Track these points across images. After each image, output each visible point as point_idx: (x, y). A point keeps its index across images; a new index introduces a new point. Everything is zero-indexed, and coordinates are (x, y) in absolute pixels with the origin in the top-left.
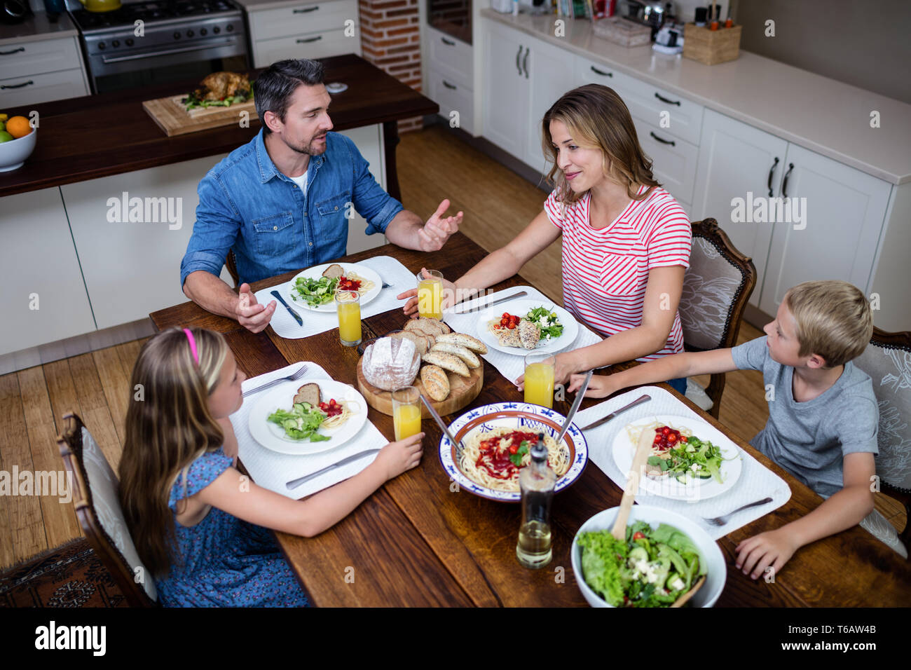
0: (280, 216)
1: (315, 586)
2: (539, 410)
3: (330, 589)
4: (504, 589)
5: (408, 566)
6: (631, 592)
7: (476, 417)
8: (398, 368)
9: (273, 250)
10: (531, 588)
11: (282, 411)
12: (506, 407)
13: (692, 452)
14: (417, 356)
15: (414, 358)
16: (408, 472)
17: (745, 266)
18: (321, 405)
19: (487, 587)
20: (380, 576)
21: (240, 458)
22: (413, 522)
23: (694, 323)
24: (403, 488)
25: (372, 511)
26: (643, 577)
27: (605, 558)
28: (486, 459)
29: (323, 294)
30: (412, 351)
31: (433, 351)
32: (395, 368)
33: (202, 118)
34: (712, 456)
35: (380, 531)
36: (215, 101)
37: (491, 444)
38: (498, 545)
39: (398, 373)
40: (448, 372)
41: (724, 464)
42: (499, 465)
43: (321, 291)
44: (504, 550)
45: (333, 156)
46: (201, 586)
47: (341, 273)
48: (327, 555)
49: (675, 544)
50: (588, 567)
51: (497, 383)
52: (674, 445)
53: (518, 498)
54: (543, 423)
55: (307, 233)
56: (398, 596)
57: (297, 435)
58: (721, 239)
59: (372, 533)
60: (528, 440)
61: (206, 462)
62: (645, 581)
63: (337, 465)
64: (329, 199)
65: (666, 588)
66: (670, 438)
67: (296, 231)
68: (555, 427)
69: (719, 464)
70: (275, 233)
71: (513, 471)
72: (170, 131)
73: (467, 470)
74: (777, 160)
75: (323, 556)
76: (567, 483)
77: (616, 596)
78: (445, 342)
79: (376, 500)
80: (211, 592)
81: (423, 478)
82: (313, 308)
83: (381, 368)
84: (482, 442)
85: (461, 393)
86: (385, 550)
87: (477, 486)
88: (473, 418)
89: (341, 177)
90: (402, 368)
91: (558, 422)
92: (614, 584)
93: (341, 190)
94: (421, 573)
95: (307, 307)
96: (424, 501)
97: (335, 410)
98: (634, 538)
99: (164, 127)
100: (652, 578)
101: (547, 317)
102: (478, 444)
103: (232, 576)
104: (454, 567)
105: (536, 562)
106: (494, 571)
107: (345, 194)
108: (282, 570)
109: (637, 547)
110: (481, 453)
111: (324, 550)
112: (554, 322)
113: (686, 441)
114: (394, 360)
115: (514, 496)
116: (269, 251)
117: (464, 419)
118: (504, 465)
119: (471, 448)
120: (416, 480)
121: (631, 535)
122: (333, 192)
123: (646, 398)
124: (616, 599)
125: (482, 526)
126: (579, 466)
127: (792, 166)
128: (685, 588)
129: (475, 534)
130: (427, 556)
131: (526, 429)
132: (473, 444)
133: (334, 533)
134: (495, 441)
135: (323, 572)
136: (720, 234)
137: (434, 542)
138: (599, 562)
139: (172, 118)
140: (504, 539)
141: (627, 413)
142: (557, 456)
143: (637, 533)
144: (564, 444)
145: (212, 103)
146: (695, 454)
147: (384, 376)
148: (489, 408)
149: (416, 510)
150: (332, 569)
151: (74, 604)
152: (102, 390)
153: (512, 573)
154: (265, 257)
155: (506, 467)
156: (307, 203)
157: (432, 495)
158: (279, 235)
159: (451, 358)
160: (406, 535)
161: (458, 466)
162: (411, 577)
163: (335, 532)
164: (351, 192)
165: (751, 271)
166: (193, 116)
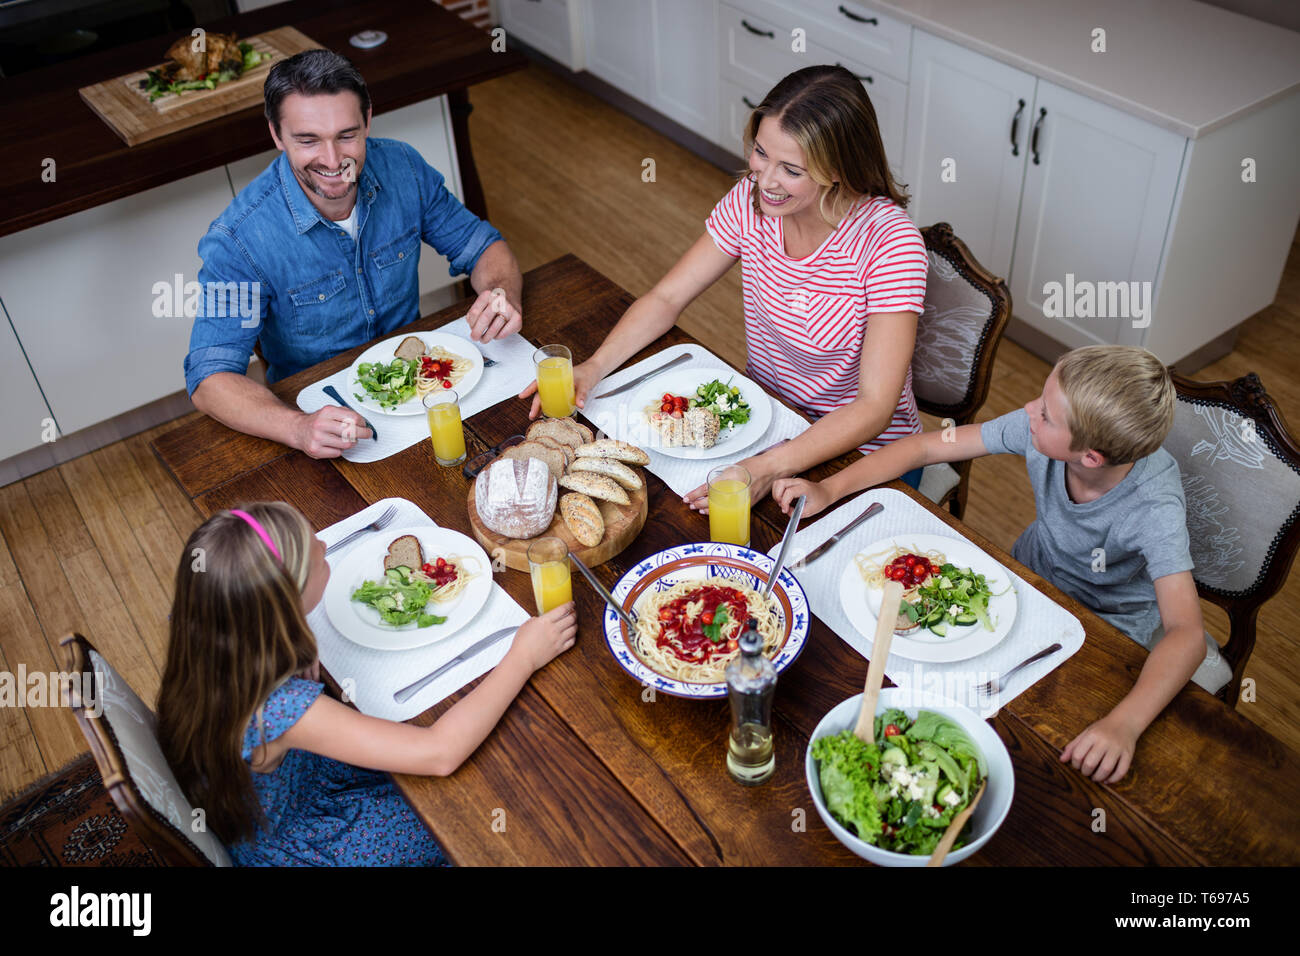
0: (326, 278)
1: (459, 846)
2: (734, 550)
3: (479, 848)
4: (717, 821)
5: (581, 802)
6: (890, 816)
7: (649, 571)
8: (529, 507)
9: (320, 328)
10: (753, 814)
11: (372, 583)
12: (688, 552)
13: (947, 589)
14: (553, 482)
15: (549, 487)
16: (562, 656)
17: (996, 291)
18: (425, 567)
19: (693, 821)
20: (546, 821)
21: (323, 662)
22: (579, 733)
23: (928, 370)
24: (557, 683)
25: (520, 724)
26: (904, 790)
27: (854, 779)
28: (671, 635)
29: (401, 387)
30: (545, 476)
31: (574, 472)
32: (524, 507)
33: (176, 112)
34: (976, 592)
35: (536, 752)
36: (192, 82)
37: (675, 611)
38: (700, 755)
39: (530, 513)
40: (599, 502)
41: (992, 602)
42: (689, 642)
43: (398, 382)
44: (710, 762)
45: (389, 179)
46: (291, 846)
47: (421, 350)
48: (469, 798)
49: (943, 740)
50: (829, 786)
51: (667, 504)
52: (923, 580)
53: (723, 692)
54: (742, 569)
55: (364, 298)
56: (575, 848)
57: (397, 618)
58: (959, 253)
59: (525, 757)
60: (725, 601)
61: (287, 692)
62: (907, 797)
63: (461, 658)
64: (389, 244)
65: (936, 804)
66: (917, 571)
67: (350, 296)
68: (758, 576)
69: (985, 603)
70: (321, 304)
71: (709, 649)
72: (130, 138)
73: (645, 653)
74: (1022, 104)
75: (462, 801)
76: (786, 662)
77: (873, 827)
78: (590, 455)
79: (523, 705)
80: (306, 852)
81: (583, 664)
82: (389, 411)
83: (504, 509)
84: (663, 609)
85: (621, 531)
86: (547, 781)
87: (664, 680)
88: (645, 573)
89: (403, 209)
90: (534, 505)
91: (762, 567)
92: (869, 812)
93: (405, 228)
94: (600, 809)
95: (381, 410)
96: (591, 701)
97: (447, 575)
98: (886, 735)
99: (122, 134)
100: (915, 793)
101: (726, 395)
102: (656, 612)
103: (329, 826)
104: (643, 794)
105: (754, 777)
106: (700, 795)
107: (412, 232)
108: (398, 812)
109: (891, 748)
110: (662, 625)
111: (464, 791)
112: (737, 402)
113: (939, 573)
114: (521, 494)
115: (717, 690)
116: (313, 330)
117: (632, 577)
118: (696, 642)
119: (648, 620)
120: (575, 669)
121: (881, 729)
122: (394, 232)
123: (875, 509)
124: (873, 831)
125: (675, 729)
126: (800, 634)
127: (1043, 112)
128: (962, 803)
129: (667, 742)
130: (605, 784)
131: (720, 582)
132: (649, 613)
133: (473, 765)
134: (679, 605)
135: (466, 825)
136: (958, 246)
137: (613, 760)
138: (847, 784)
139: (131, 115)
140: (708, 747)
141: (852, 535)
142: (767, 618)
143: (889, 726)
144: (774, 599)
145: (187, 85)
146: (954, 591)
147: (511, 521)
148: (665, 555)
149: (581, 715)
150: (478, 817)
151: (101, 850)
152: (84, 523)
153: (724, 795)
154: (308, 338)
155: (699, 644)
156: (360, 252)
157: (600, 689)
158: (326, 306)
159: (601, 481)
160: (572, 755)
161: (632, 650)
162: (588, 817)
163: (475, 763)
164: (419, 229)
165: (1005, 298)
166: (162, 110)
